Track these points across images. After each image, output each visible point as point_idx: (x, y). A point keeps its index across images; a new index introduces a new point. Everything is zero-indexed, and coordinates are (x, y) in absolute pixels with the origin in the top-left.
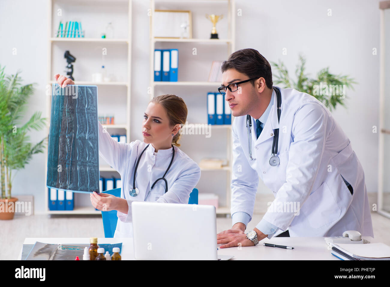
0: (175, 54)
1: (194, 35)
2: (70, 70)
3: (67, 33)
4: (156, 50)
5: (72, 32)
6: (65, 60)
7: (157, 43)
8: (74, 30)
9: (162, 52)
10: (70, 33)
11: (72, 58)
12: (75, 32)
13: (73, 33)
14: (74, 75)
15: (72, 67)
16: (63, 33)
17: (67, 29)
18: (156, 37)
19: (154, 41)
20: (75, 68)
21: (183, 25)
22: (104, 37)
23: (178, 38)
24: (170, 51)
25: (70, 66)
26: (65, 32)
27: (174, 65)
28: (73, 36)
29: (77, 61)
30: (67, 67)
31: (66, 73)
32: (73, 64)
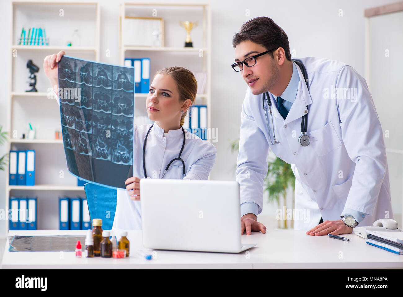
0: (146, 63)
1: (166, 43)
2: (33, 81)
3: (30, 40)
4: (126, 59)
5: (35, 39)
6: (28, 70)
7: (127, 52)
8: (37, 37)
9: (133, 61)
10: (33, 41)
11: (35, 68)
12: (39, 40)
13: (37, 41)
14: (37, 87)
15: (35, 78)
16: (26, 40)
17: (30, 37)
18: (126, 46)
19: (124, 49)
20: (38, 78)
21: (155, 33)
22: (70, 45)
23: (150, 47)
24: (141, 60)
25: (33, 76)
26: (28, 39)
27: (146, 76)
28: (36, 44)
29: (40, 71)
30: (30, 77)
31: (28, 84)
32: (36, 74)
